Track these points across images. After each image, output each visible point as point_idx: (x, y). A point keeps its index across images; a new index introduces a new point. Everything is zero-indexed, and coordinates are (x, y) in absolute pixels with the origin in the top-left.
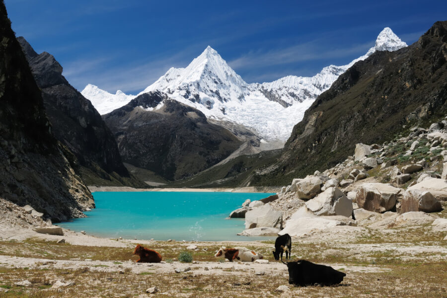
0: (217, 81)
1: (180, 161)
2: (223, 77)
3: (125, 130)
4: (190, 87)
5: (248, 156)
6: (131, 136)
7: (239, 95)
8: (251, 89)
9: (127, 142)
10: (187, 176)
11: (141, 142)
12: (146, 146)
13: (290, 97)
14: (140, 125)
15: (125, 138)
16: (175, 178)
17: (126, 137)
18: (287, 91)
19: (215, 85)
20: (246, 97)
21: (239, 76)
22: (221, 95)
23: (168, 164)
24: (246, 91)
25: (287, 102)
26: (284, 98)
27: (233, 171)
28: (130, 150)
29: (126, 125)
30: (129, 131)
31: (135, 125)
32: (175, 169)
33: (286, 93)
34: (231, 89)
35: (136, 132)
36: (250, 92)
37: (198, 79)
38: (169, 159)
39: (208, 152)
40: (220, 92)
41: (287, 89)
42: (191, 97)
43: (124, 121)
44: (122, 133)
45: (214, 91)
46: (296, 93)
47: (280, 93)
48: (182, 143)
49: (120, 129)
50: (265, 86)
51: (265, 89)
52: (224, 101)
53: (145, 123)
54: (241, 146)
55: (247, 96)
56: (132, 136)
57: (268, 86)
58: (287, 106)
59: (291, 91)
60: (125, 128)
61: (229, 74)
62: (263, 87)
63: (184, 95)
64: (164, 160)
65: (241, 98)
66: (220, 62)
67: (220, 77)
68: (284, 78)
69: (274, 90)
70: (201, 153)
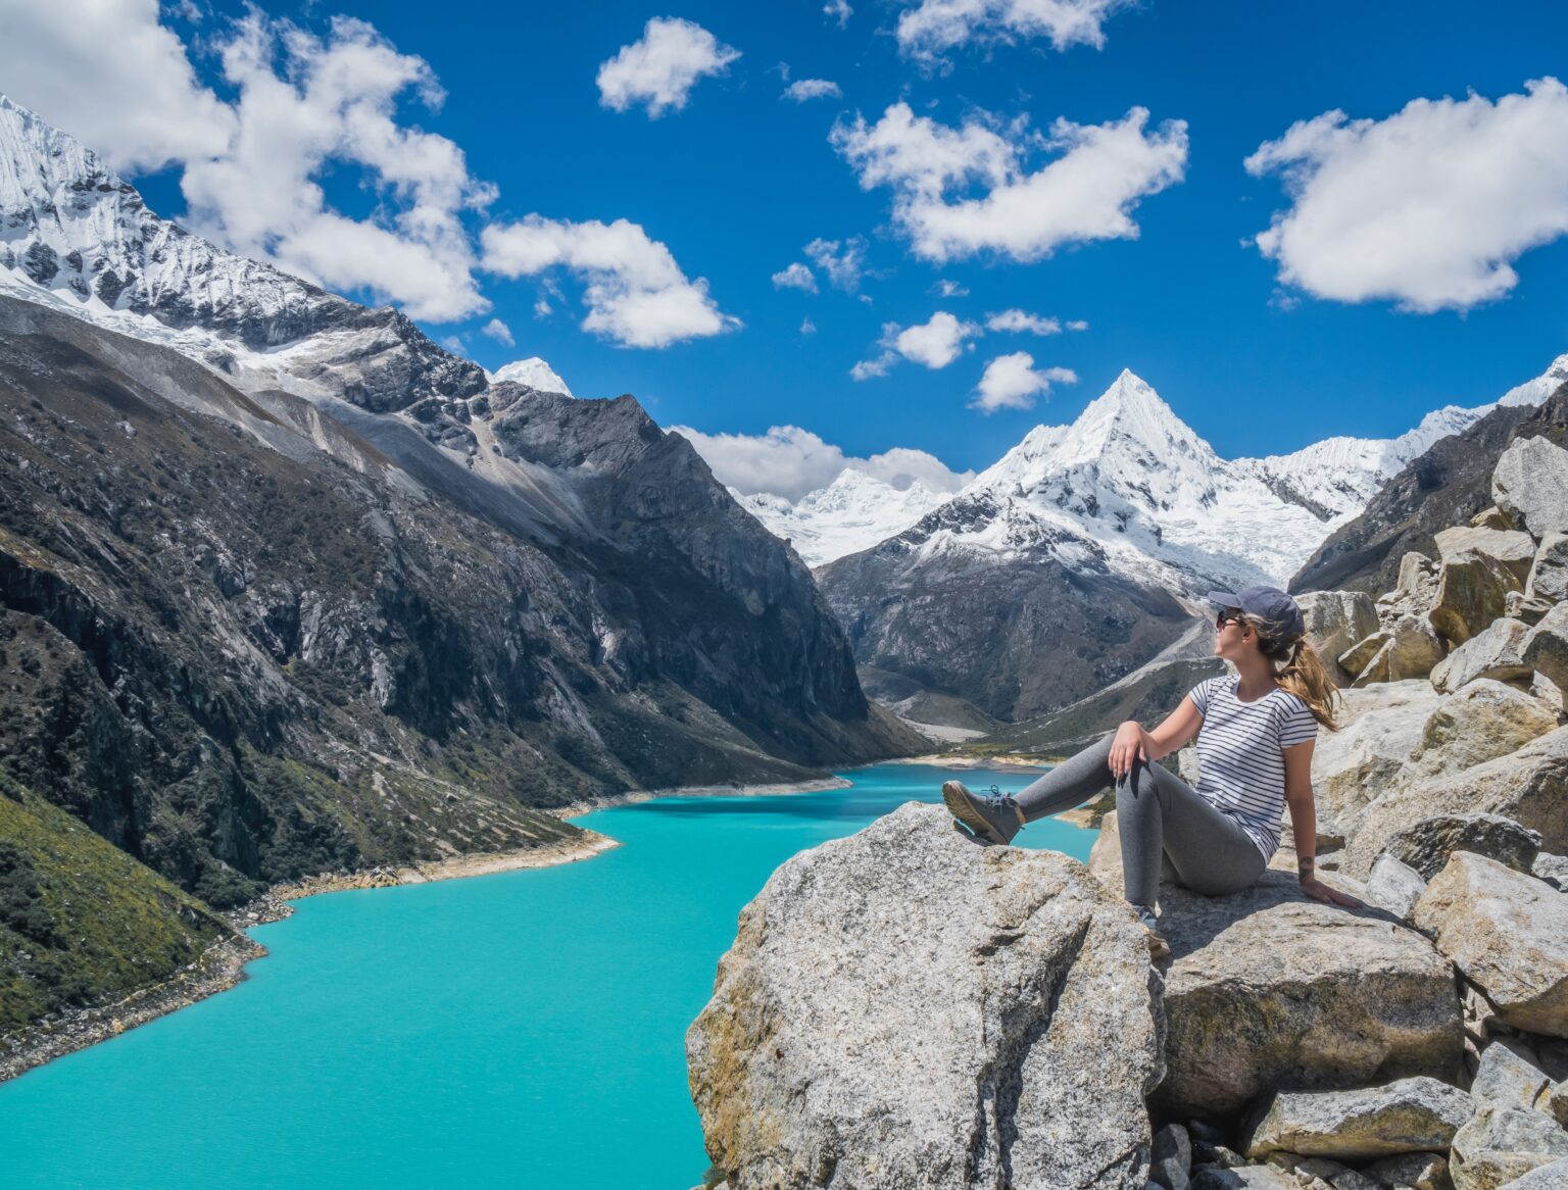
0: (1145, 457)
1: (1030, 671)
2: (1161, 449)
3: (903, 592)
4: (1071, 477)
5: (1193, 664)
6: (916, 607)
7: (1202, 491)
8: (1236, 474)
9: (907, 621)
10: (1045, 710)
11: (938, 622)
12: (951, 634)
13: (1336, 492)
14: (941, 579)
15: (904, 611)
16: (1015, 714)
17: (905, 609)
18: (1329, 476)
19: (1141, 468)
20: (1220, 495)
21: (1204, 444)
22: (1153, 494)
23: (1002, 678)
24: (1222, 479)
25: (1329, 507)
26: (1319, 497)
27: (1147, 706)
28: (913, 643)
29: (907, 580)
30: (913, 594)
31: (928, 580)
32: (1017, 692)
33: (1326, 482)
34: (1181, 475)
35: (928, 599)
36: (1232, 483)
37: (1095, 454)
38: (1005, 666)
39: (1102, 649)
40: (1151, 486)
41: (1328, 471)
42: (1074, 501)
43: (905, 570)
44: (897, 600)
45: (1137, 483)
46: (1353, 481)
47: (1310, 482)
48: (1036, 627)
49: (893, 591)
50: (1271, 467)
51: (1272, 472)
52: (1160, 508)
53: (953, 575)
54: (1185, 634)
55: (1224, 491)
56: (921, 607)
57: (1280, 466)
58: (1328, 517)
59: (1340, 476)
60: (905, 586)
61: (1177, 439)
62: (1266, 469)
63: (1056, 497)
64: (993, 668)
65: (1208, 497)
66: (1153, 411)
67: (1152, 448)
68: (1322, 443)
69: (1294, 475)
70: (1082, 652)
